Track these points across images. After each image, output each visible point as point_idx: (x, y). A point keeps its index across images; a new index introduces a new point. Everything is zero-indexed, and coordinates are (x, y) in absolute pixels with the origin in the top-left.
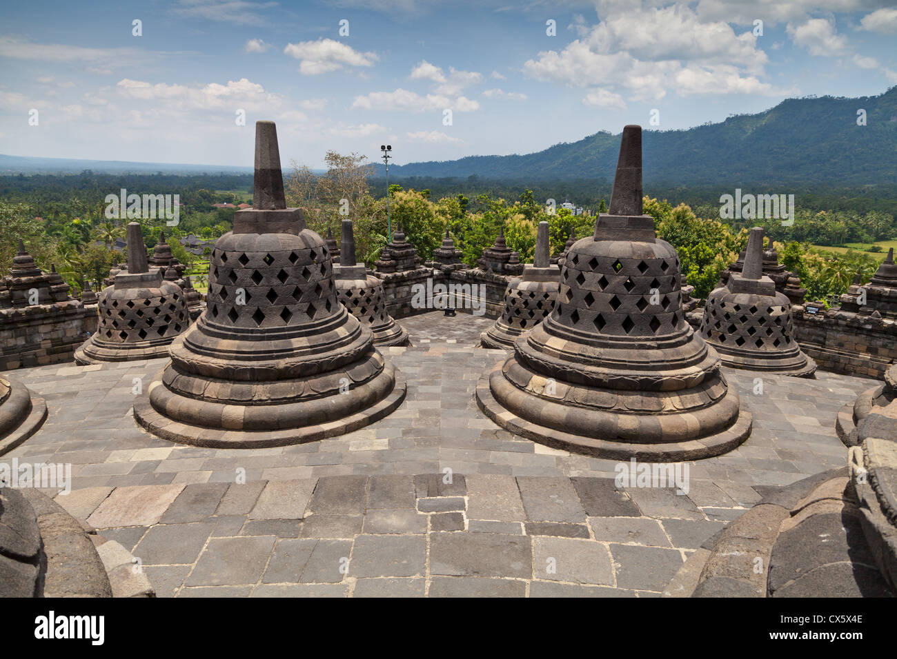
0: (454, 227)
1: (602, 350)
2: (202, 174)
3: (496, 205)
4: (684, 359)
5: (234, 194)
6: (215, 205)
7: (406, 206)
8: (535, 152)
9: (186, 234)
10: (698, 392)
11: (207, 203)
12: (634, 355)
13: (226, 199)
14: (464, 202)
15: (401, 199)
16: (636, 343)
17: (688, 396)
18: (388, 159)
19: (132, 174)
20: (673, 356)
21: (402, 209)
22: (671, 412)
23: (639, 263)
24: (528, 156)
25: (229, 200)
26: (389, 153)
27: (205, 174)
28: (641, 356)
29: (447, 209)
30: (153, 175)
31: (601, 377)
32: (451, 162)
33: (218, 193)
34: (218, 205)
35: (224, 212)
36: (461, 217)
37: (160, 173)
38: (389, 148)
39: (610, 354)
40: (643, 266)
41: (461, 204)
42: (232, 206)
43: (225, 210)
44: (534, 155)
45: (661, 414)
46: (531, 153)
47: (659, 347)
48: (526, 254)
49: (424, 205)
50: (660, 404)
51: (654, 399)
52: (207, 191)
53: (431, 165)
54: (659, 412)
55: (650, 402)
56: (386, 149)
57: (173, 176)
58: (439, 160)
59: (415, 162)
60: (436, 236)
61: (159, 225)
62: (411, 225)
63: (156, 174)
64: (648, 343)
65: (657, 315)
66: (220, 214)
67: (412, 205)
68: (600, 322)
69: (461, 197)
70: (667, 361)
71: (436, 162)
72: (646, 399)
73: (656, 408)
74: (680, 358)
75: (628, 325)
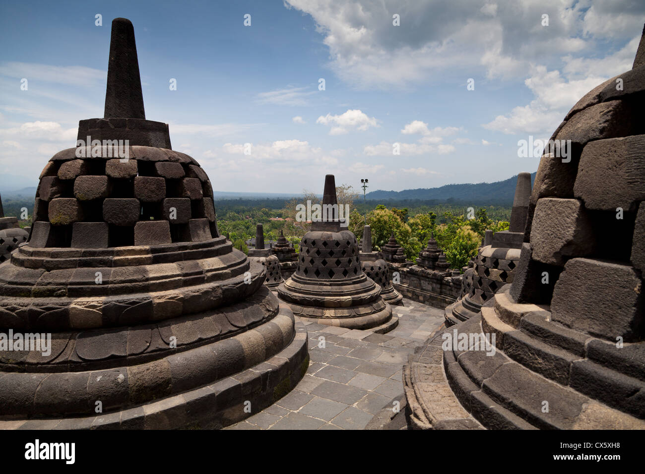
0: (423, 235)
1: (303, 285)
2: (266, 199)
3: (458, 220)
4: (343, 292)
5: (283, 211)
6: (271, 219)
7: (382, 219)
8: (500, 181)
9: (250, 237)
10: (348, 309)
11: (266, 217)
12: (316, 288)
13: (278, 215)
14: (433, 217)
15: (378, 215)
16: (319, 282)
17: (340, 311)
18: (366, 188)
19: (225, 199)
20: (336, 290)
21: (379, 221)
22: (327, 317)
23: (323, 242)
24: (495, 184)
25: (280, 216)
26: (366, 184)
27: (268, 199)
28: (319, 288)
29: (419, 222)
30: (236, 200)
31: (297, 298)
32: (435, 189)
33: (274, 211)
34: (273, 219)
35: (275, 223)
36: (431, 228)
37: (241, 199)
38: (367, 181)
39: (306, 287)
40: (325, 244)
41: (431, 218)
42: (281, 219)
43: (276, 222)
44: (499, 183)
45: (322, 318)
46: (497, 181)
47: (331, 285)
48: (468, 255)
49: (395, 218)
50: (322, 313)
51: (320, 310)
52: (267, 210)
53: (420, 191)
54: (321, 317)
55: (318, 312)
56: (365, 181)
57: (249, 200)
58: (426, 188)
59: (408, 189)
60: (402, 240)
61: (235, 231)
62: (385, 232)
63: (238, 199)
64: (325, 283)
65: (332, 269)
66: (272, 225)
67: (386, 218)
68: (306, 271)
69: (431, 214)
70: (332, 292)
71: (423, 189)
72: (316, 310)
73: (320, 315)
74: (341, 291)
75: (318, 273)
